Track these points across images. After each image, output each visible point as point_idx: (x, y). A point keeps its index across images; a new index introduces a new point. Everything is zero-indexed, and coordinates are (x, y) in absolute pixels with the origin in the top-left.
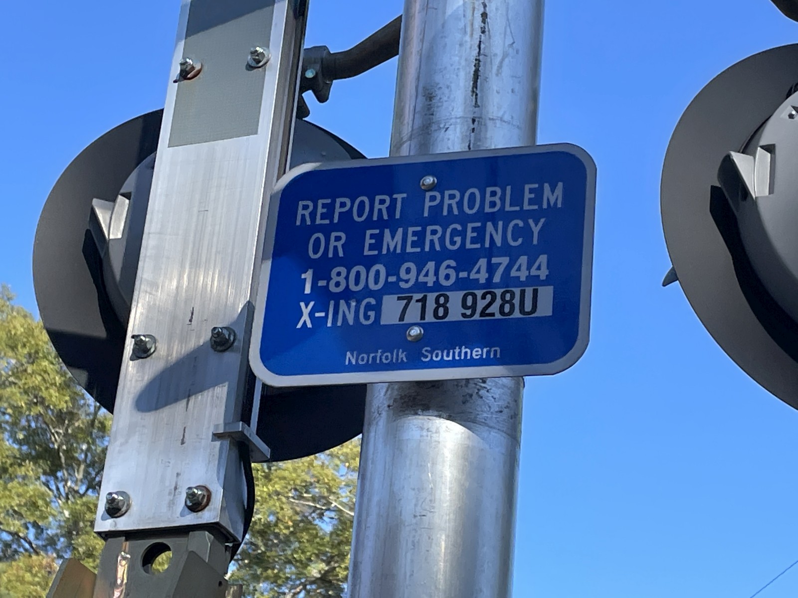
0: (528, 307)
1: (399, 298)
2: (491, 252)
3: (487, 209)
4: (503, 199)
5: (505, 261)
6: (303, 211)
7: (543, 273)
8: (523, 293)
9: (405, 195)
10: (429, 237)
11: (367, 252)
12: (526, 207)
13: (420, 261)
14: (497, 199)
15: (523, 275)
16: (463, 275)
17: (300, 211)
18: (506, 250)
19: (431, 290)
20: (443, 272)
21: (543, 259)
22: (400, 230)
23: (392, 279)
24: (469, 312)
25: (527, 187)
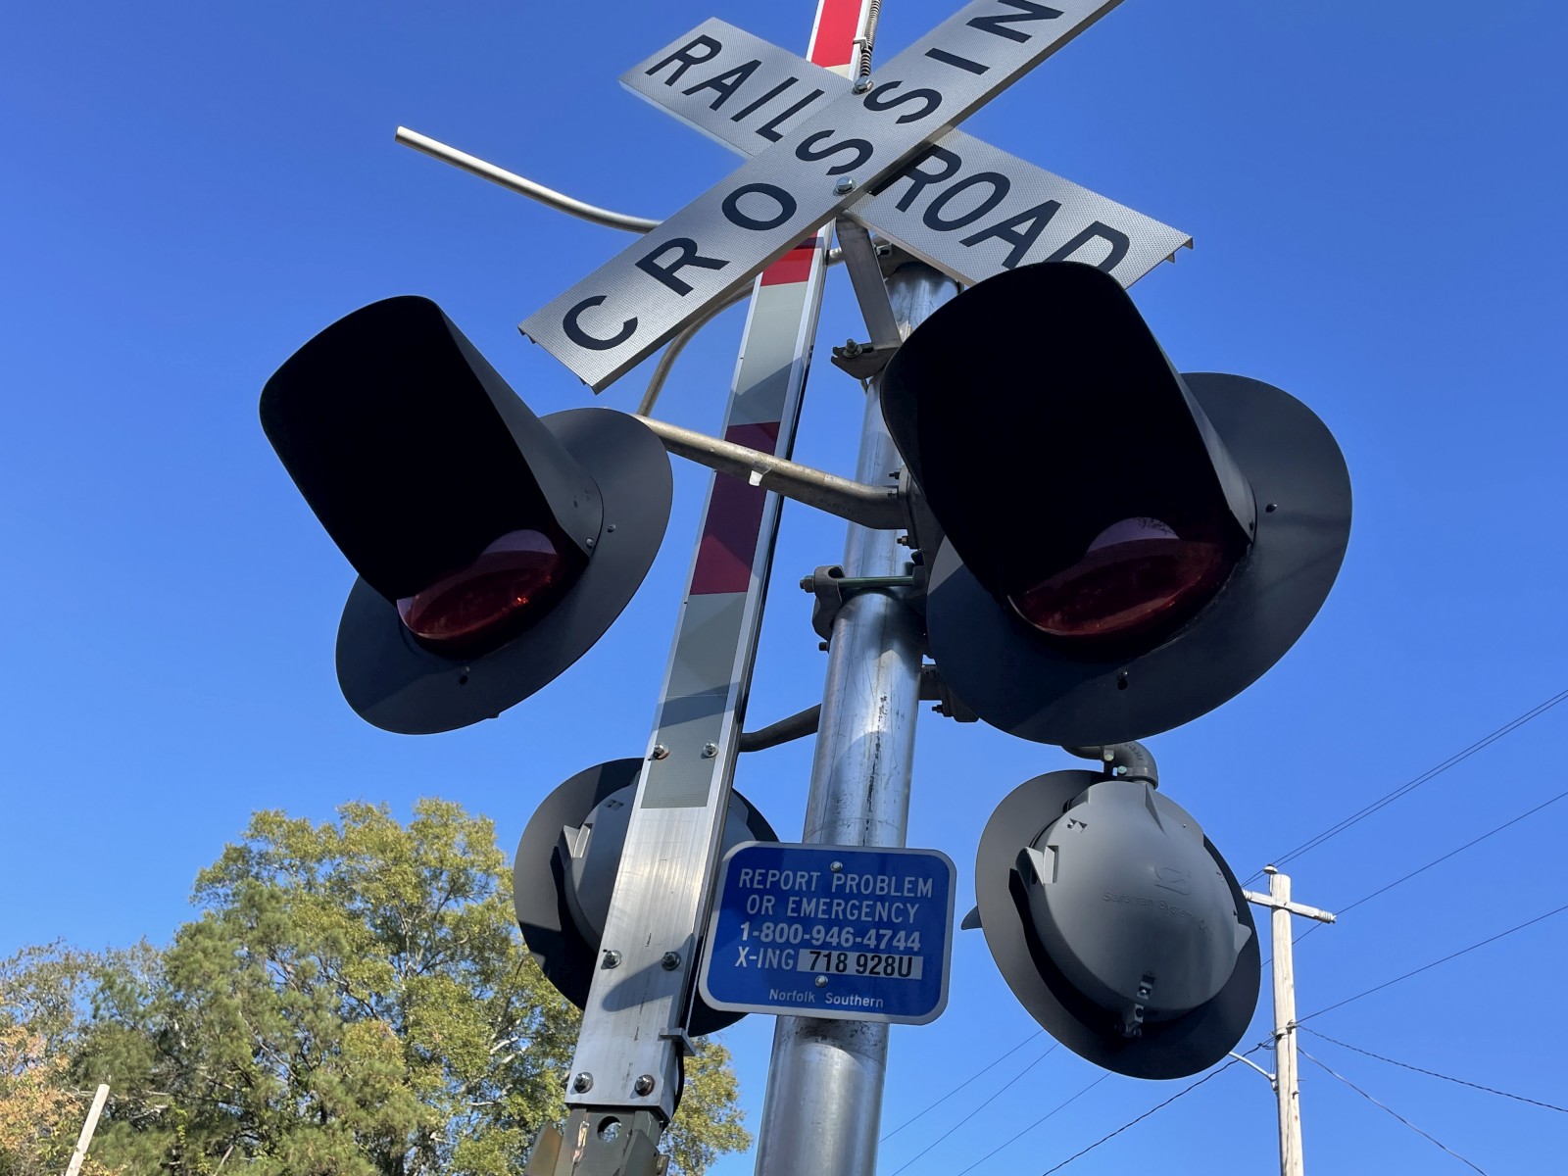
0: (904, 971)
1: (812, 953)
2: (880, 924)
3: (878, 892)
4: (889, 885)
5: (889, 933)
6: (745, 876)
7: (916, 946)
8: (901, 959)
9: (819, 874)
10: (835, 908)
11: (789, 914)
12: (906, 894)
13: (828, 924)
14: (885, 885)
15: (902, 946)
16: (859, 940)
17: (743, 877)
18: (889, 925)
19: (835, 948)
20: (844, 936)
21: (916, 935)
22: (814, 900)
23: (807, 937)
24: (861, 969)
25: (907, 879)
